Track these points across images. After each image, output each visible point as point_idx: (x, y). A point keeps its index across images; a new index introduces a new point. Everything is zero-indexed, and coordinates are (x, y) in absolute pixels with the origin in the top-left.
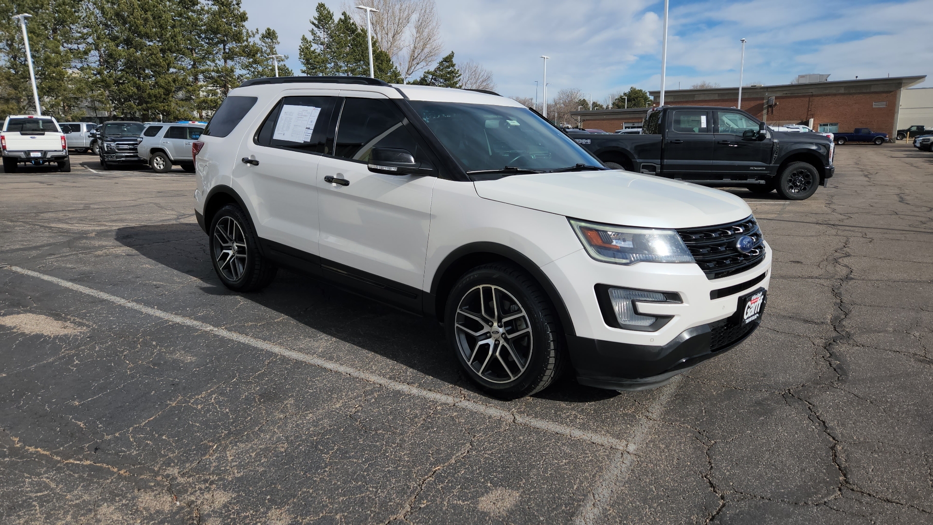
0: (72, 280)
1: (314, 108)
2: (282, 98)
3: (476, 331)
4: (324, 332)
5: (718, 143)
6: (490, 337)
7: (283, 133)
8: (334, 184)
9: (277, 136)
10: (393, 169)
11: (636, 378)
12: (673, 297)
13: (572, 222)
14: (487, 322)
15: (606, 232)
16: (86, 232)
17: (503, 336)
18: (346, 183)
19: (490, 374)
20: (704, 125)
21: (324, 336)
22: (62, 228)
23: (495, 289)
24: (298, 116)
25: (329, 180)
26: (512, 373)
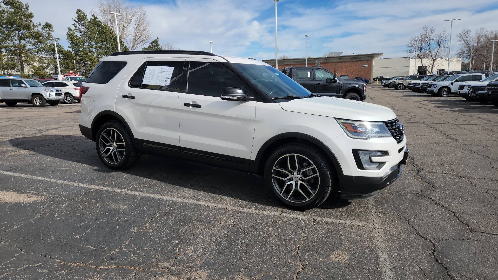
1: (170, 67)
2: (146, 62)
3: (285, 178)
5: (316, 84)
6: (292, 180)
7: (149, 81)
8: (191, 107)
9: (144, 82)
12: (385, 153)
13: (337, 120)
14: (291, 172)
15: (354, 124)
17: (301, 179)
18: (199, 106)
19: (293, 199)
20: (309, 76)
23: (296, 155)
24: (159, 72)
25: (187, 105)
26: (308, 197)
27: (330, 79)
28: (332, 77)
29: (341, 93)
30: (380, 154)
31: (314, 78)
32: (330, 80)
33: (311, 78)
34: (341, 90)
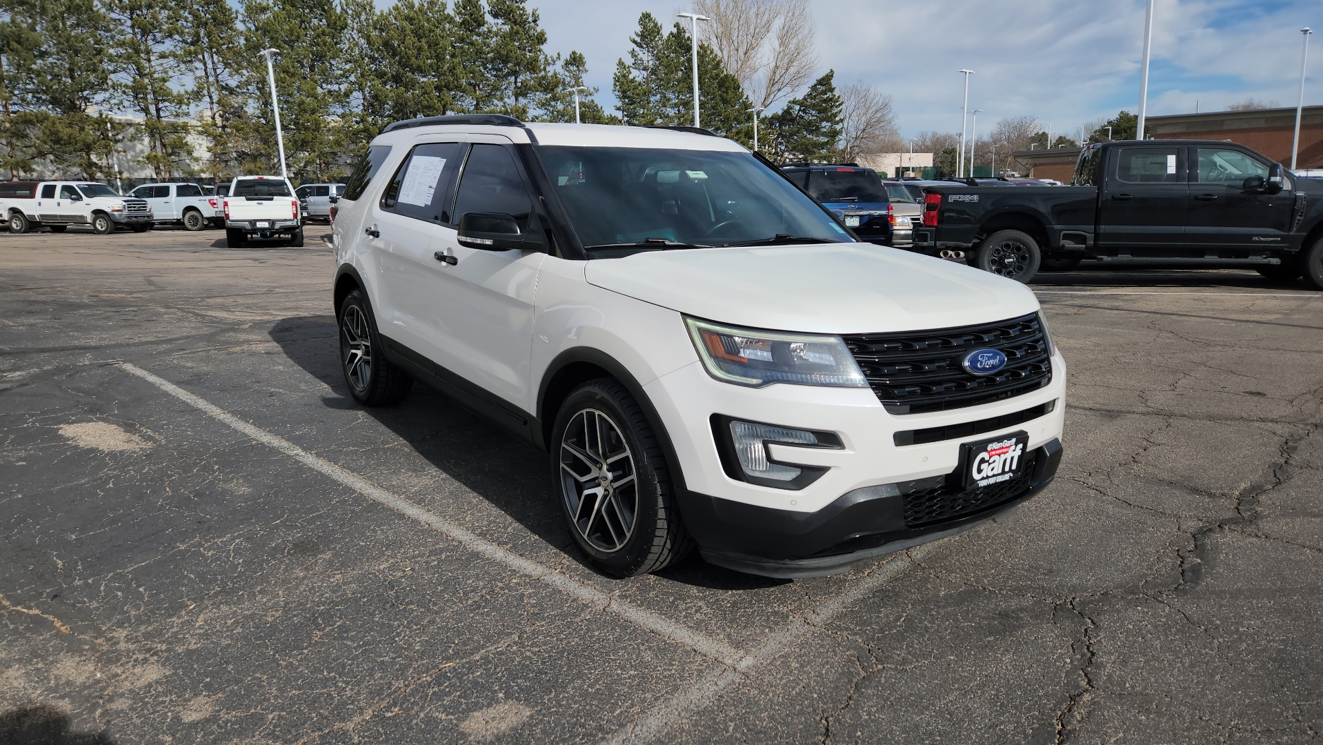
0: (178, 383)
1: (440, 158)
2: (413, 147)
3: (582, 475)
4: (438, 465)
5: (1196, 198)
6: (599, 485)
7: (407, 193)
8: (443, 263)
9: (402, 198)
10: (488, 242)
11: (782, 559)
12: (828, 439)
13: (689, 321)
14: (596, 462)
15: (731, 337)
16: (240, 323)
17: (612, 483)
18: (454, 263)
19: (597, 538)
20: (1171, 168)
21: (434, 470)
22: (216, 317)
23: (598, 415)
24: (424, 170)
25: (440, 257)
26: (618, 539)
27: (1260, 179)
28: (1261, 171)
29: (1295, 229)
30: (812, 439)
31: (1193, 177)
32: (1256, 183)
33: (1177, 177)
34: (1298, 218)
